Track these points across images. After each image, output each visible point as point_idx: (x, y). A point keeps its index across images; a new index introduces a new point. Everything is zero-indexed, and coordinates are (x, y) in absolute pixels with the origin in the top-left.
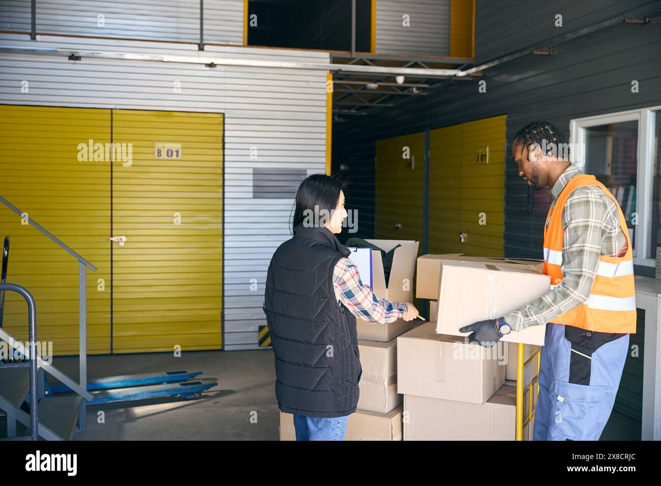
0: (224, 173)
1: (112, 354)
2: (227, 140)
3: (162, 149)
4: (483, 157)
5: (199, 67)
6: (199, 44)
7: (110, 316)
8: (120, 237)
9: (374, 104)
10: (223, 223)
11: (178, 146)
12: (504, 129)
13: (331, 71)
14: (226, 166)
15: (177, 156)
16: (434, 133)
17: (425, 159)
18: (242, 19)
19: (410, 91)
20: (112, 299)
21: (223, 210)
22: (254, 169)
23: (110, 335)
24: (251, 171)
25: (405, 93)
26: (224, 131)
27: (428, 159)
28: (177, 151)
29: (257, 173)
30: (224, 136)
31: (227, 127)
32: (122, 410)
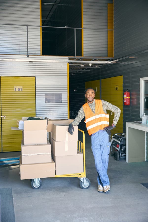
0: (36, 95)
1: (2, 152)
2: (36, 85)
3: (16, 88)
4: (117, 88)
5: (27, 62)
6: (27, 55)
7: (1, 140)
8: (4, 116)
9: (84, 70)
10: (36, 111)
11: (21, 87)
12: (122, 80)
13: (68, 63)
14: (36, 93)
15: (21, 90)
16: (103, 80)
17: (100, 88)
18: (40, 45)
19: (95, 67)
20: (2, 135)
21: (36, 107)
22: (45, 94)
23: (1, 146)
24: (44, 94)
25: (93, 67)
26: (35, 82)
27: (101, 89)
28: (21, 89)
29: (46, 95)
30: (35, 84)
31: (36, 81)
32: (8, 167)
